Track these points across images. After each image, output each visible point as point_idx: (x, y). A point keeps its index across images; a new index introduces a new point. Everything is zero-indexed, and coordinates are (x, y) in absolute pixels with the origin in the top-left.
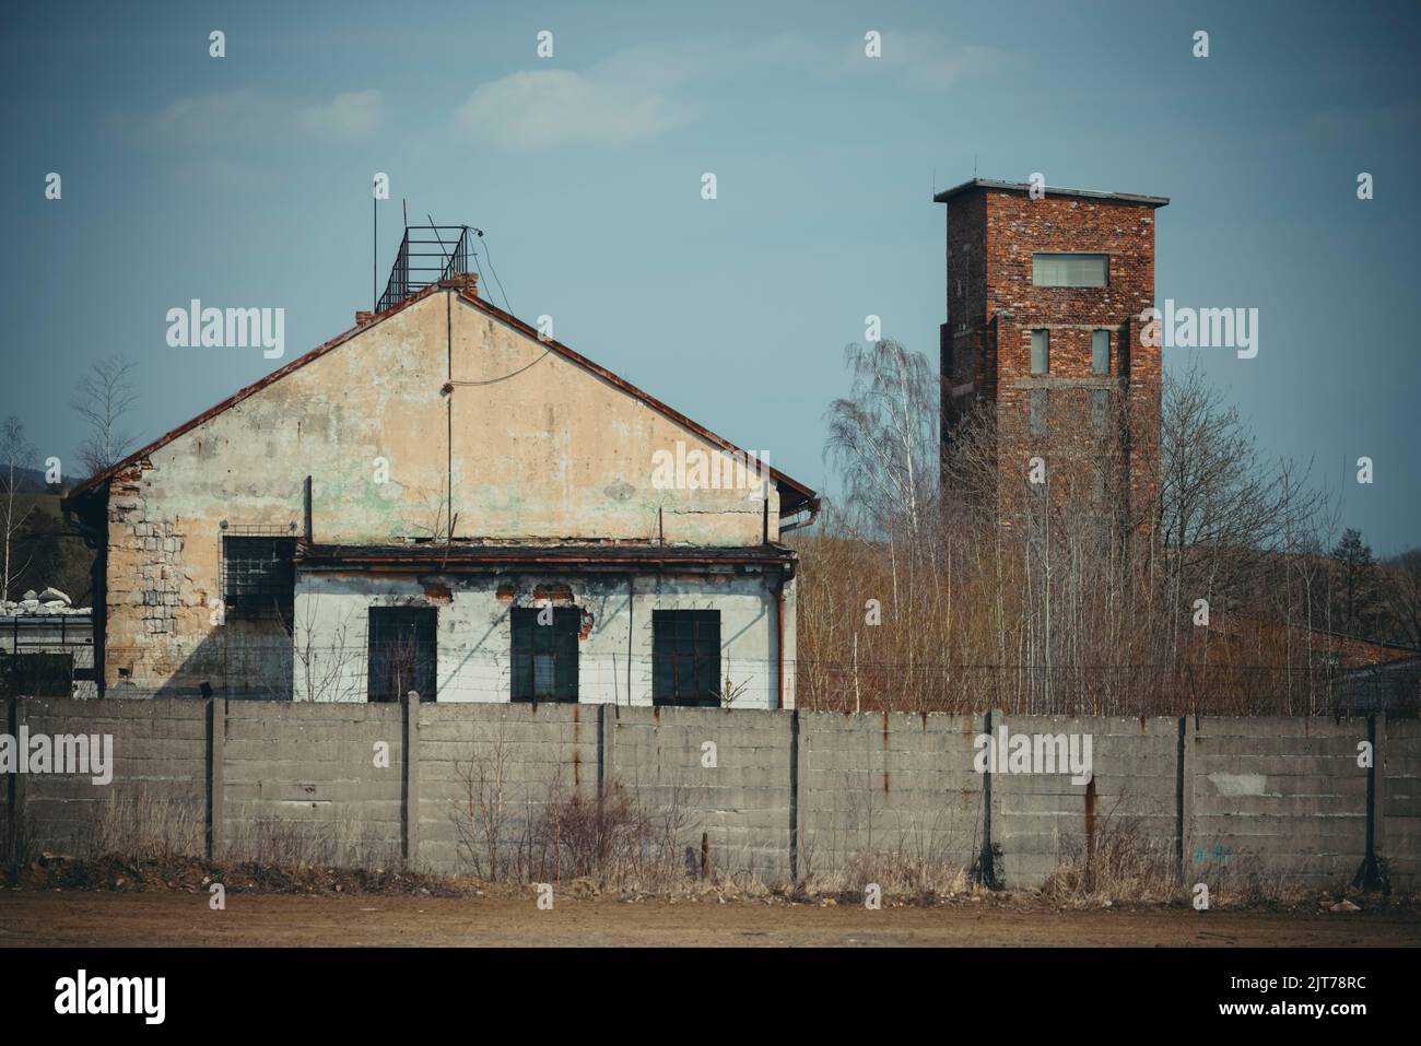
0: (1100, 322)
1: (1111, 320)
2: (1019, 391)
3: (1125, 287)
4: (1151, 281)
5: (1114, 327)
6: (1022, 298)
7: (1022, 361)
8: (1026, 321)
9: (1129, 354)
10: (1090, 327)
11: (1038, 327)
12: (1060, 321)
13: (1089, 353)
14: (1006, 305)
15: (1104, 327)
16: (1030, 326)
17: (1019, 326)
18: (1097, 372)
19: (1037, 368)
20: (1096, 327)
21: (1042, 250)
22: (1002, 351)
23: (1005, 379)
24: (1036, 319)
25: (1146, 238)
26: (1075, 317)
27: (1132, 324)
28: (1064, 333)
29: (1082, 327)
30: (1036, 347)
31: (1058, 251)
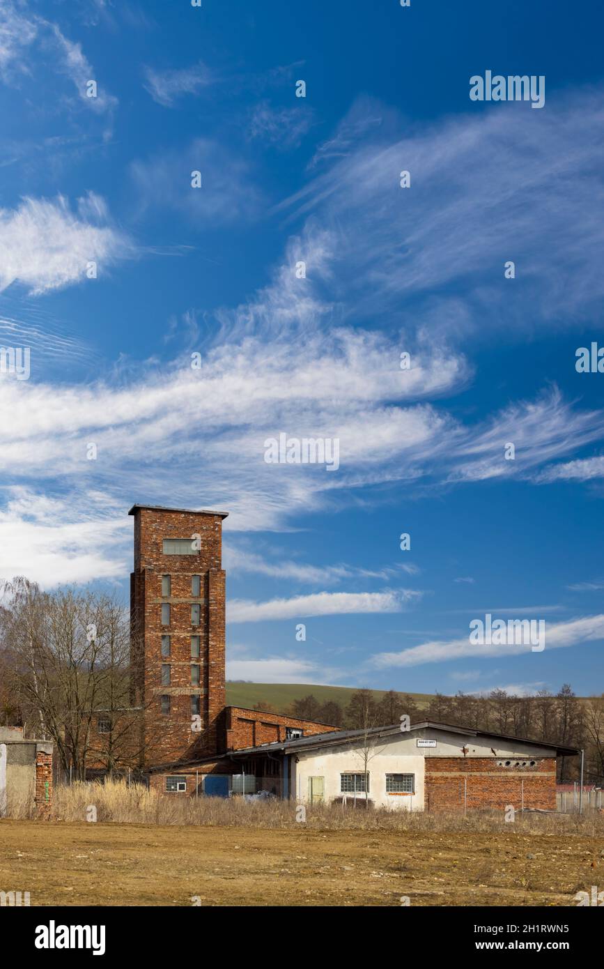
0: (195, 571)
1: (201, 571)
2: (156, 604)
3: (208, 555)
4: (220, 552)
5: (202, 574)
6: (157, 560)
7: (157, 590)
8: (160, 571)
9: (208, 587)
10: (190, 574)
11: (165, 574)
12: (176, 571)
13: (190, 586)
14: (150, 564)
15: (197, 574)
16: (161, 574)
17: (156, 573)
18: (194, 595)
19: (165, 593)
20: (193, 574)
21: (167, 537)
22: (147, 586)
23: (149, 599)
24: (164, 570)
25: (217, 531)
26: (184, 569)
27: (210, 572)
28: (178, 577)
29: (187, 574)
30: (164, 584)
31: (175, 538)
